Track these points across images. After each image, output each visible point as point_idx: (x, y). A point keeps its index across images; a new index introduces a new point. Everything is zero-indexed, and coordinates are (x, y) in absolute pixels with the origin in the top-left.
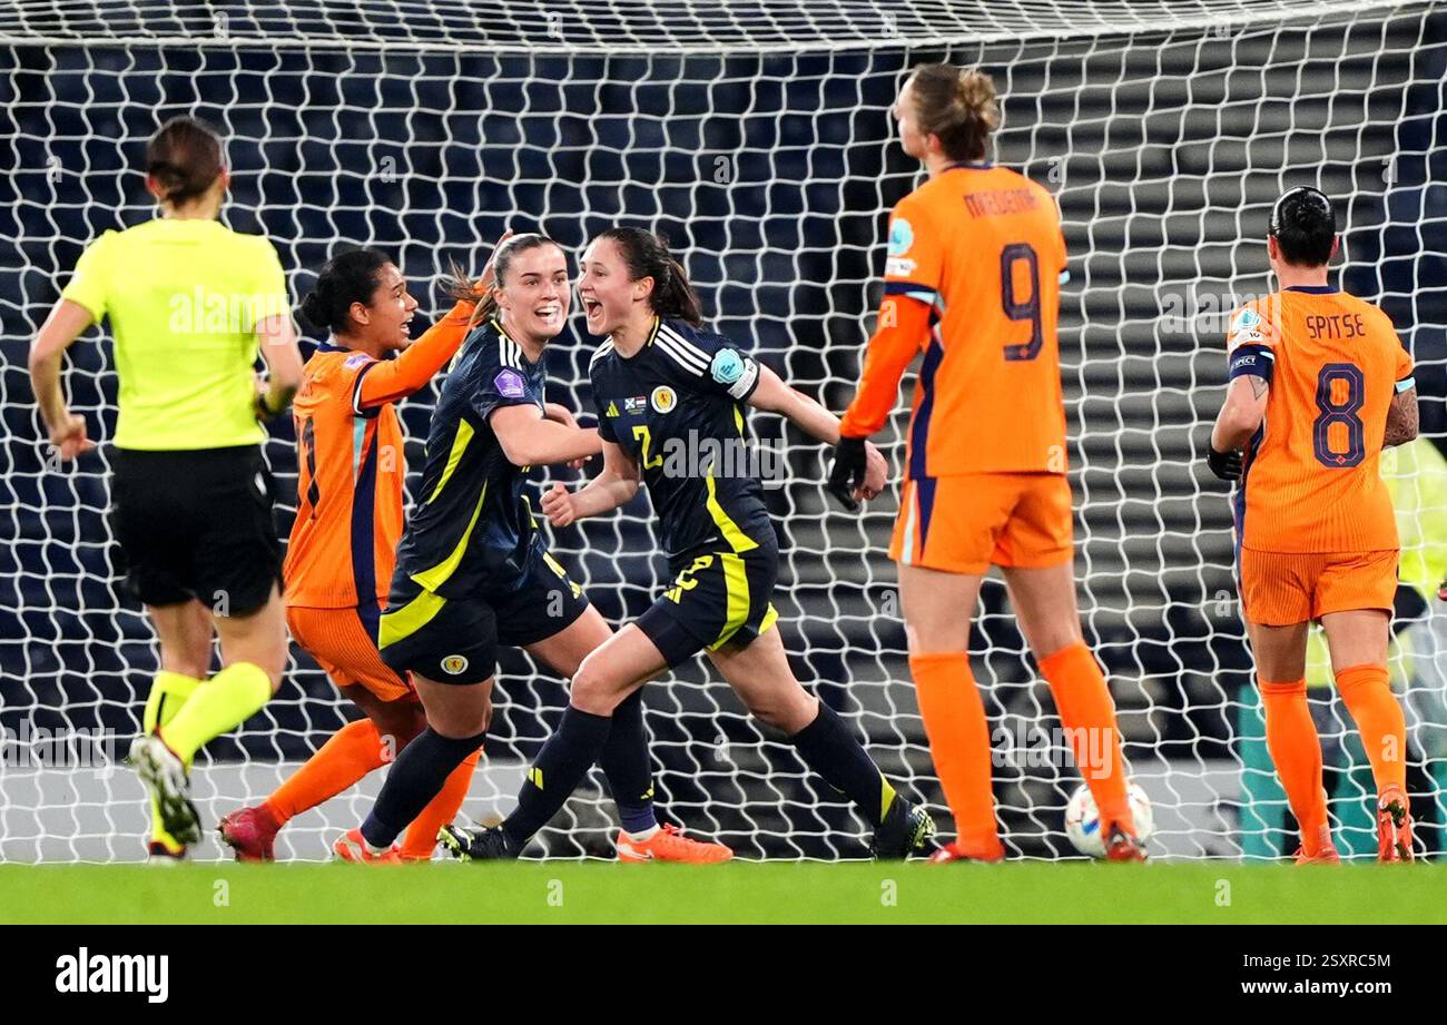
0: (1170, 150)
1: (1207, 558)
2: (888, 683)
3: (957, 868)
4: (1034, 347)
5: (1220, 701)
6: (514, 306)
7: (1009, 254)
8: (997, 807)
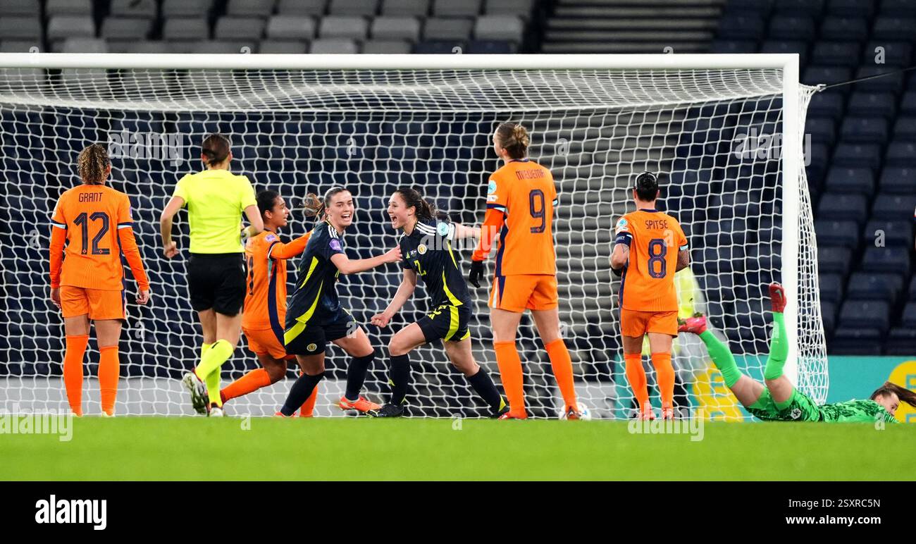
0: (591, 155)
1: (602, 307)
2: (484, 350)
3: (509, 421)
4: (542, 229)
5: (606, 360)
6: (333, 214)
7: (533, 193)
8: (526, 396)
